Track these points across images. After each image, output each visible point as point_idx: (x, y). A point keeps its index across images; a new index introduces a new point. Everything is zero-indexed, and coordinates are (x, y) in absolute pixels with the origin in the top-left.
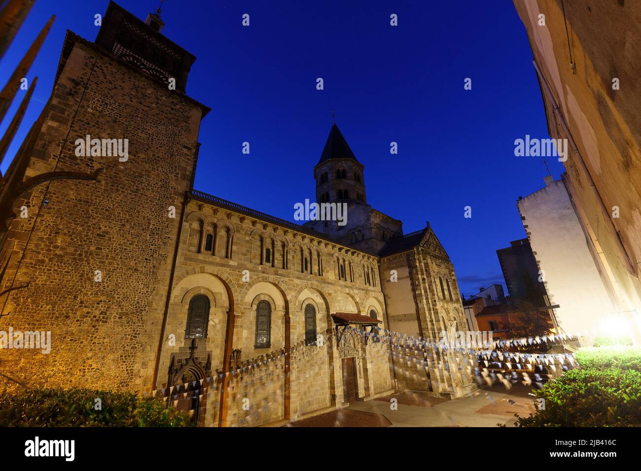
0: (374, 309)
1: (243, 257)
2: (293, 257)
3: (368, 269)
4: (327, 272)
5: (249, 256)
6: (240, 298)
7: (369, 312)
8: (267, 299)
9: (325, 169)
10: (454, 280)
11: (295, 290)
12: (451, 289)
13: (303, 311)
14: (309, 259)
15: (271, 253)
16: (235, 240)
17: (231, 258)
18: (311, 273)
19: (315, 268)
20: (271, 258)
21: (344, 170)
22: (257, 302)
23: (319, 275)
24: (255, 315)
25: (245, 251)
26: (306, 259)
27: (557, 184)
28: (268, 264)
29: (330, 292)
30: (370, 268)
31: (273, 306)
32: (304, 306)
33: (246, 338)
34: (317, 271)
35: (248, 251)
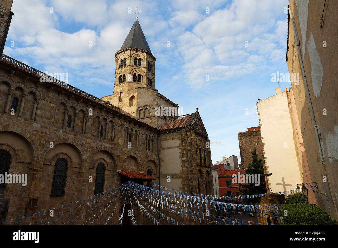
0: (150, 168)
1: (46, 121)
2: (91, 124)
3: (150, 138)
4: (118, 139)
5: (53, 120)
6: (40, 156)
7: (147, 170)
8: (65, 157)
9: (124, 55)
11: (90, 151)
12: (206, 157)
13: (95, 168)
14: (104, 127)
15: (73, 120)
16: (40, 105)
17: (35, 120)
18: (105, 139)
19: (109, 135)
20: (72, 124)
21: (140, 59)
22: (56, 159)
23: (112, 141)
24: (53, 170)
25: (49, 116)
26: (102, 127)
27: (282, 94)
28: (69, 129)
29: (119, 154)
31: (69, 163)
32: (97, 164)
33: (43, 189)
34: (109, 137)
35: (51, 116)
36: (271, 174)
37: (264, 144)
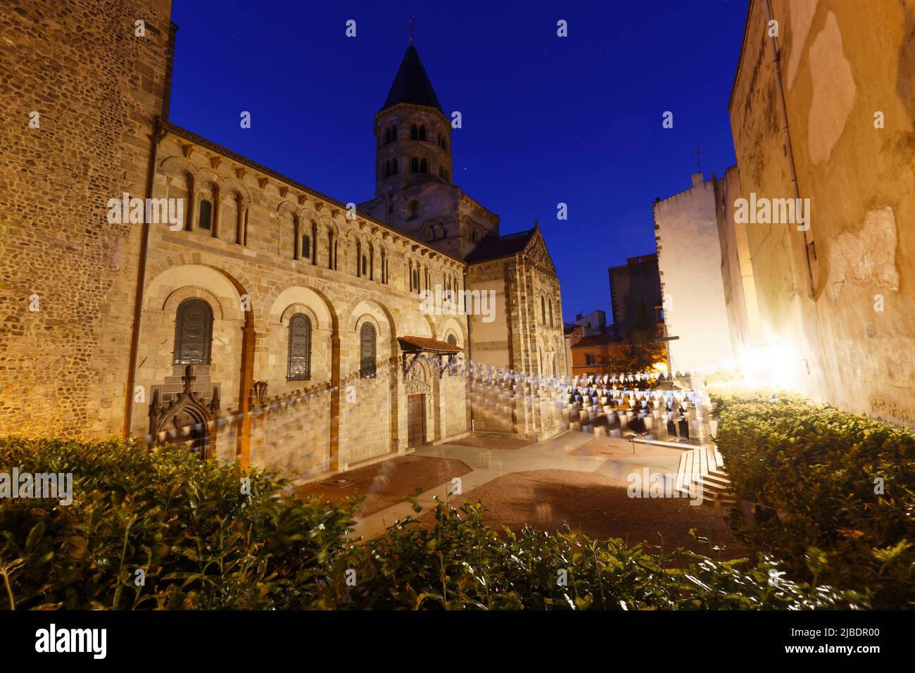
0: (453, 333)
1: (265, 245)
2: (346, 253)
3: (450, 280)
4: (394, 279)
5: (276, 244)
6: (262, 309)
7: (447, 337)
8: (305, 311)
9: (392, 119)
10: (558, 301)
11: (347, 302)
12: (553, 312)
13: (359, 331)
14: (368, 258)
15: (311, 244)
16: (250, 216)
17: (245, 245)
18: (371, 279)
19: (378, 272)
20: (311, 251)
21: (422, 127)
22: (288, 315)
23: (383, 282)
24: (287, 334)
25: (269, 236)
26: (364, 258)
28: (305, 260)
29: (397, 307)
30: (453, 279)
31: (314, 323)
32: (360, 325)
33: (274, 366)
34: (379, 276)
35: (273, 236)
36: (677, 338)
37: (664, 284)
